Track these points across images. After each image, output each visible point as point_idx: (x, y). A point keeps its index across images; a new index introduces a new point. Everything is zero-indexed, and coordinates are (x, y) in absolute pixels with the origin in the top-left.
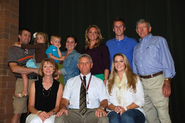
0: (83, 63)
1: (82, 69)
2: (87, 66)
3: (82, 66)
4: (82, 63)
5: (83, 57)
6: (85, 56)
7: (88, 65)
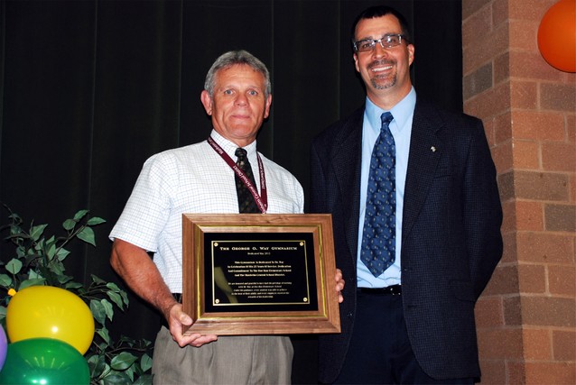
0: (238, 91)
1: (227, 119)
2: (252, 105)
3: (229, 105)
4: (229, 92)
5: (236, 66)
6: (244, 61)
7: (255, 103)
